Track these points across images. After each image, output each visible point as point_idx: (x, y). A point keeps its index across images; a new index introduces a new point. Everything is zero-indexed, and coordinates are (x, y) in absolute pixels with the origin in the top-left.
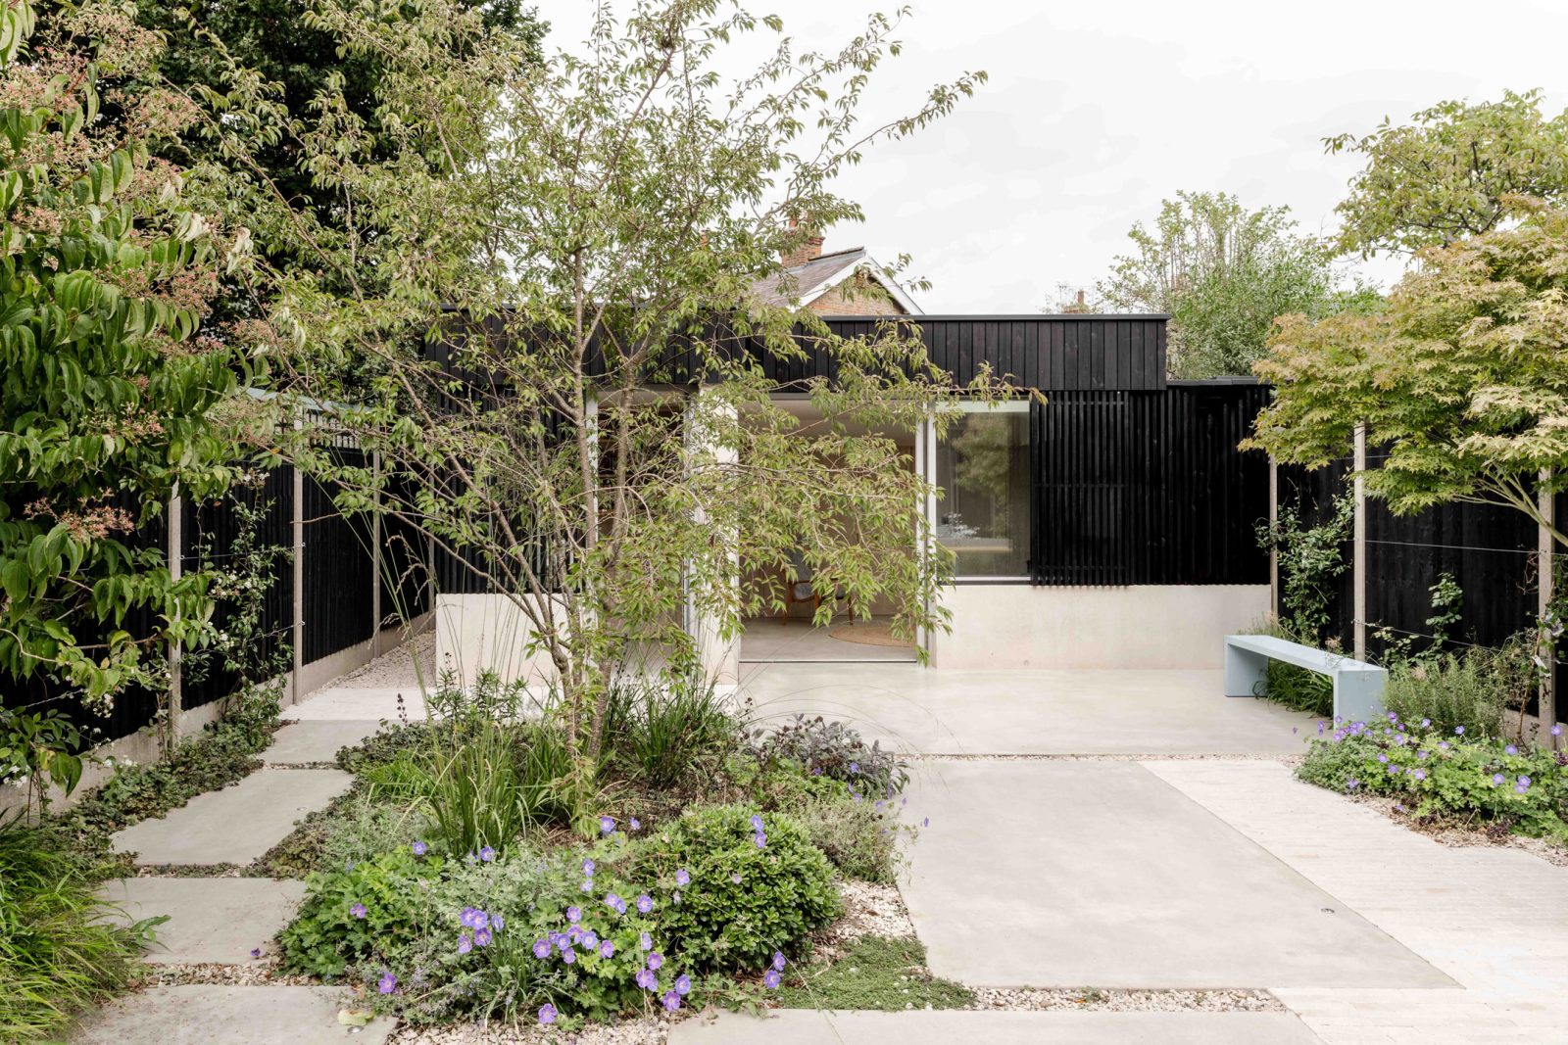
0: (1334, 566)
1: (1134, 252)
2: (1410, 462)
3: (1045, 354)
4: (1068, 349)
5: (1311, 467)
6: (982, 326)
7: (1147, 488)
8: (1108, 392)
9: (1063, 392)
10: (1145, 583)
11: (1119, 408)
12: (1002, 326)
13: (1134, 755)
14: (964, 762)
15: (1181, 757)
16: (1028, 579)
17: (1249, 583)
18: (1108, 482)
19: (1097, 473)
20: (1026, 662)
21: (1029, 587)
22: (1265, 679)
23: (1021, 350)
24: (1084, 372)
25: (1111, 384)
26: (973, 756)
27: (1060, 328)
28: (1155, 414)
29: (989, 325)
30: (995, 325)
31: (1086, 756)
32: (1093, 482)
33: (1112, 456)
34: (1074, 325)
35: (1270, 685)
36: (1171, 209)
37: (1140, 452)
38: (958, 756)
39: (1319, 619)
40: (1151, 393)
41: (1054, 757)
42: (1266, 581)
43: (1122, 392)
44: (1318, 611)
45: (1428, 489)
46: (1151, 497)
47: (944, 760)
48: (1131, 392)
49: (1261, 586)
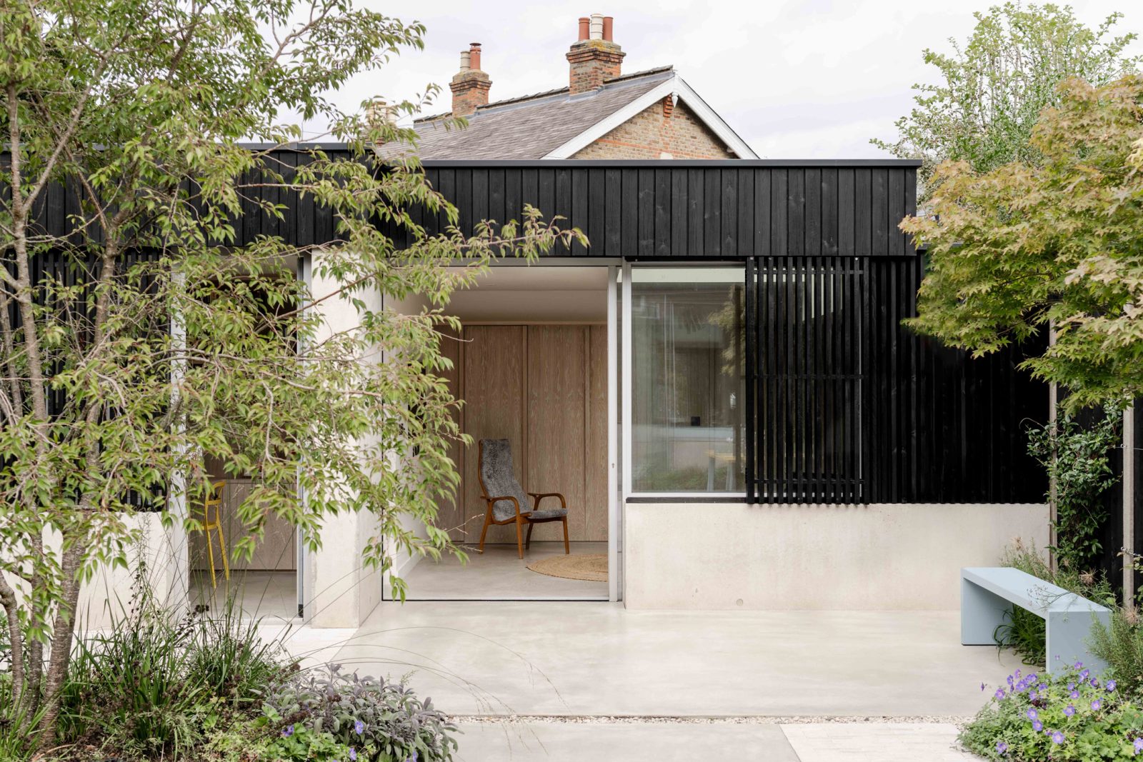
0: (1102, 479)
1: (938, 78)
2: (1072, 348)
3: (763, 209)
4: (792, 204)
5: (976, 354)
6: (684, 174)
7: (894, 381)
8: (843, 258)
9: (785, 258)
10: (888, 500)
11: (857, 279)
12: (709, 174)
13: (782, 717)
14: (570, 725)
15: (842, 720)
16: (744, 495)
17: (1022, 502)
18: (844, 372)
19: (830, 361)
20: (740, 601)
21: (745, 505)
22: (1009, 622)
23: (733, 205)
24: (813, 233)
25: (846, 248)
26: (583, 718)
27: (782, 176)
28: (903, 286)
29: (692, 172)
30: (701, 173)
31: (724, 718)
32: (826, 372)
33: (848, 338)
34: (800, 173)
35: (1015, 631)
36: (986, 25)
37: (884, 334)
38: (564, 718)
39: (1089, 547)
40: (898, 260)
41: (684, 718)
42: (1043, 500)
43: (861, 258)
44: (1087, 537)
45: (1099, 384)
46: (898, 391)
47: (547, 722)
48: (872, 259)
49: (1038, 505)
